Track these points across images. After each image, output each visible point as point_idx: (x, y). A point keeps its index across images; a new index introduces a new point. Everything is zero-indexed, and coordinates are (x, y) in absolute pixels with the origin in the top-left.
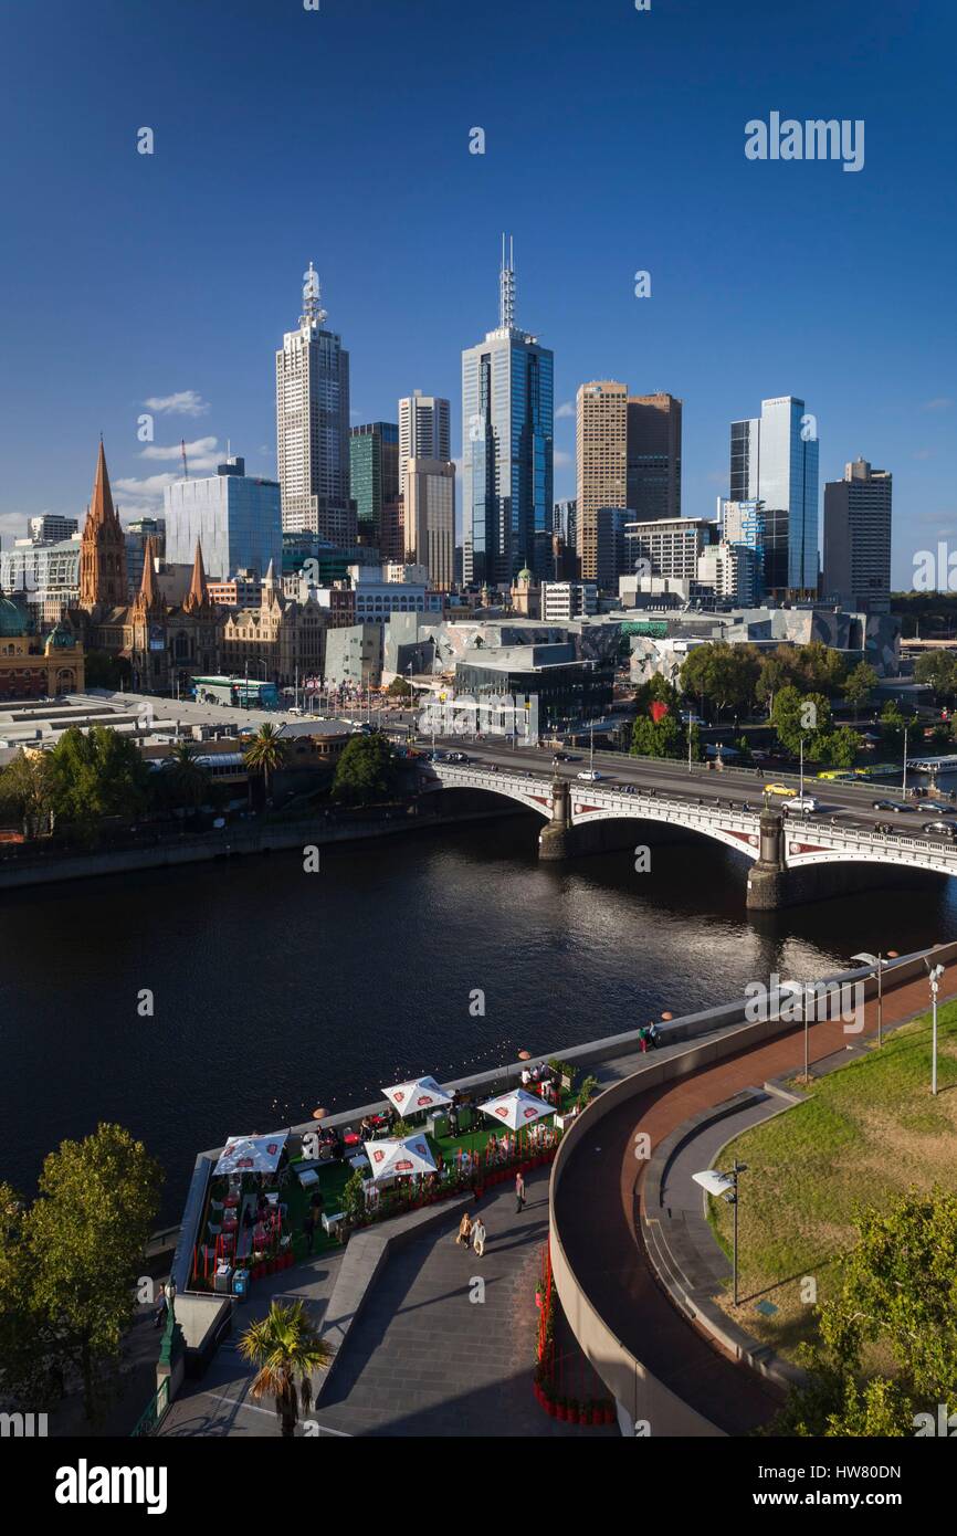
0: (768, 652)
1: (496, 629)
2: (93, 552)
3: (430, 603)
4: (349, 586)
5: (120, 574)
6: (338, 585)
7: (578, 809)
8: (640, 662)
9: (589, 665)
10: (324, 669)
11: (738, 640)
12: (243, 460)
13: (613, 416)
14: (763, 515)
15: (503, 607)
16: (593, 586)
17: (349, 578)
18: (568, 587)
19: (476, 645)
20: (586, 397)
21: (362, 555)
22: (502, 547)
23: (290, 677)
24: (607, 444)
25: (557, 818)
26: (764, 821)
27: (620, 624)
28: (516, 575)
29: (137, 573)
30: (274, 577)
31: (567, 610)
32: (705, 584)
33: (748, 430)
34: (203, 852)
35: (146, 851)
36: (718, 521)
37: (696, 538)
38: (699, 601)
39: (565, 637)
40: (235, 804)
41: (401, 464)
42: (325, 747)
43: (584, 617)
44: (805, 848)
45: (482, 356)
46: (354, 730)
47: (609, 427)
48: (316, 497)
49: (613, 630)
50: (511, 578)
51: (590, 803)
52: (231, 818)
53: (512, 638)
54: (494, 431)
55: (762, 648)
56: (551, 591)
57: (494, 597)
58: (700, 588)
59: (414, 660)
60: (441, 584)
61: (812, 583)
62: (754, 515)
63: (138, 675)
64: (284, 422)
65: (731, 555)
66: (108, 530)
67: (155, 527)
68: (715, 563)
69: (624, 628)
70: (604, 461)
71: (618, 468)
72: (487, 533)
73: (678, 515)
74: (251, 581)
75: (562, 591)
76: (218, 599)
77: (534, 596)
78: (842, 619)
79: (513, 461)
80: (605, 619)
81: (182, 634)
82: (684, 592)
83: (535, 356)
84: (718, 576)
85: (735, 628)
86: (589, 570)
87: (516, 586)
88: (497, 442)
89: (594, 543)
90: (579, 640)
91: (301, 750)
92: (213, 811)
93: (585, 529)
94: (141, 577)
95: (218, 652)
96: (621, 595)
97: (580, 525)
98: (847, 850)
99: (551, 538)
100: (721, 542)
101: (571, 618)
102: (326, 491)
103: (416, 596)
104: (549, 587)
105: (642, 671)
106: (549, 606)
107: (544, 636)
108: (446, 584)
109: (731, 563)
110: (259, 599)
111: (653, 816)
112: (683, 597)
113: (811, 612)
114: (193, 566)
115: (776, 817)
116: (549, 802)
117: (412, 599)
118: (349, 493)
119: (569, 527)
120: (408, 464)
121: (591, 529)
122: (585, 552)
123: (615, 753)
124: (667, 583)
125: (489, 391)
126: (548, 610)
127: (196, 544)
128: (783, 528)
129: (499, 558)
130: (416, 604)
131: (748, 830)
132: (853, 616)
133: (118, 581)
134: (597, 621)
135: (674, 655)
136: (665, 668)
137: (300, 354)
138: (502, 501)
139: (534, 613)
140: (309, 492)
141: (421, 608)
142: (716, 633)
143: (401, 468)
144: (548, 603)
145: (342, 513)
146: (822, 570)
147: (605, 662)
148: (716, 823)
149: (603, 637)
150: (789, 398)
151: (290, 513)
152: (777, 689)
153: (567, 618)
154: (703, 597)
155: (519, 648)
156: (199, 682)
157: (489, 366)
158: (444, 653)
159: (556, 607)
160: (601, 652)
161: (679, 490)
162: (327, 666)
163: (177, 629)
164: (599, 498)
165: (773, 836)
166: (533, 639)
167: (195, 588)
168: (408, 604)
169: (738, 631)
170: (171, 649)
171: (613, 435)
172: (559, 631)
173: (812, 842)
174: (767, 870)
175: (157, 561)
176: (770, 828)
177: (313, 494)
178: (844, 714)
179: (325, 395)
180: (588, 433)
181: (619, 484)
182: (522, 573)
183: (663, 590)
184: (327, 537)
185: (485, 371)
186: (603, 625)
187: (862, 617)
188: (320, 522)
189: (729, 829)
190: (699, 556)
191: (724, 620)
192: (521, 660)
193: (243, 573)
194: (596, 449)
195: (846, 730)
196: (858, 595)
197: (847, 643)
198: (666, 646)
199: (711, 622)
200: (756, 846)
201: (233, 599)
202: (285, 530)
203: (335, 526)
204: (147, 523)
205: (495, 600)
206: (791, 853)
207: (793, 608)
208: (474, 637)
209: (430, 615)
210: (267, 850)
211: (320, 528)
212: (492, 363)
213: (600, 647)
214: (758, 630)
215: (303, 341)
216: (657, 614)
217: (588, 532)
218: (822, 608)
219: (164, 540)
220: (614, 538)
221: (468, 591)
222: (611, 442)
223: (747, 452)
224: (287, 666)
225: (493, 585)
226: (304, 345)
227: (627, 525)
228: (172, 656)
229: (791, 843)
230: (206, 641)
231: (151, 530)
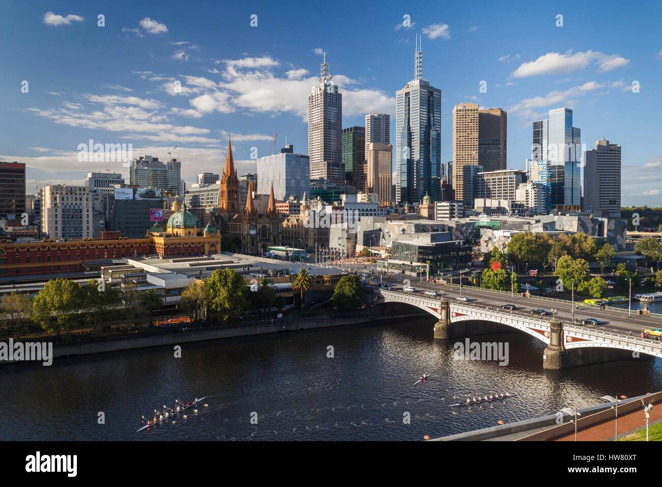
0: (554, 237)
1: (412, 224)
2: (225, 189)
3: (380, 212)
4: (341, 204)
5: (237, 199)
6: (336, 203)
7: (454, 315)
8: (486, 241)
9: (459, 243)
10: (329, 243)
11: (538, 231)
12: (292, 146)
13: (471, 120)
14: (550, 168)
15: (416, 214)
16: (461, 204)
17: (341, 200)
18: (448, 204)
19: (402, 232)
20: (457, 111)
21: (347, 189)
22: (415, 185)
23: (313, 248)
24: (468, 134)
25: (443, 319)
26: (553, 325)
27: (475, 222)
28: (422, 198)
29: (244, 199)
30: (306, 200)
31: (448, 216)
32: (519, 203)
33: (542, 125)
34: (273, 329)
35: (247, 328)
36: (527, 171)
37: (514, 179)
38: (516, 211)
39: (447, 229)
40: (287, 307)
41: (366, 146)
42: (329, 280)
43: (456, 219)
44: (574, 339)
45: (406, 93)
46: (343, 273)
47: (469, 126)
48: (326, 162)
49: (472, 226)
50: (419, 199)
51: (460, 312)
52: (285, 313)
53: (420, 229)
54: (411, 129)
55: (551, 236)
56: (439, 206)
57: (411, 209)
58: (517, 205)
59: (372, 239)
60: (385, 203)
61: (577, 202)
62: (546, 168)
63: (244, 246)
64: (311, 128)
65: (534, 188)
66: (232, 179)
67: (253, 177)
68: (525, 192)
69: (477, 225)
70: (467, 142)
71: (474, 145)
72: (408, 178)
73: (505, 168)
74: (295, 202)
75: (445, 206)
76: (280, 210)
77: (431, 208)
78: (594, 221)
79: (421, 143)
80: (467, 220)
81: (264, 227)
82: (508, 207)
83: (432, 92)
84: (527, 199)
85: (536, 225)
86: (459, 196)
87: (422, 204)
88: (412, 134)
89: (462, 182)
90: (454, 230)
91: (318, 282)
92: (277, 310)
93: (457, 176)
94: (246, 200)
95: (280, 235)
96: (476, 208)
97: (454, 173)
98: (598, 341)
99: (439, 180)
100: (528, 181)
101: (450, 220)
102: (330, 159)
103: (373, 209)
104: (438, 204)
105: (487, 246)
106: (438, 214)
107: (436, 228)
108: (388, 203)
109: (533, 192)
110: (299, 210)
111: (493, 320)
112: (508, 209)
113: (577, 217)
114: (269, 195)
115: (559, 322)
116: (439, 311)
117: (371, 210)
118: (341, 160)
119: (449, 175)
120: (369, 146)
121: (460, 176)
122: (457, 187)
123: (473, 287)
124: (499, 202)
125: (409, 110)
126: (438, 216)
127: (271, 185)
128: (561, 174)
129: (413, 190)
130: (373, 212)
131: (543, 329)
132: (600, 219)
133: (236, 202)
134: (463, 221)
135: (503, 238)
136: (499, 245)
137: (319, 96)
138: (415, 163)
139: (431, 217)
140: (323, 160)
141: (375, 215)
142: (526, 227)
143: (366, 148)
144: (438, 212)
145: (338, 169)
146: (583, 196)
147: (467, 241)
148: (526, 325)
149: (466, 229)
150: (564, 108)
151: (314, 170)
152: (559, 256)
153: (448, 219)
154: (519, 209)
155: (424, 234)
156: (272, 249)
157: (409, 98)
158: (387, 236)
159: (442, 214)
160: (465, 236)
161: (506, 156)
162: (330, 242)
163: (262, 225)
164: (464, 161)
165: (557, 332)
166: (431, 230)
167: (270, 206)
168: (369, 212)
169: (538, 226)
170: (259, 234)
171: (471, 129)
172: (444, 226)
173: (579, 336)
174: (554, 350)
175: (253, 193)
176: (555, 328)
177: (324, 161)
178: (596, 270)
179: (330, 114)
180: (459, 128)
181: (475, 154)
182: (426, 197)
183: (498, 206)
184: (331, 181)
185: (407, 100)
186: (466, 223)
187: (605, 220)
188: (328, 174)
189: (534, 328)
190: (517, 188)
191: (530, 221)
192: (425, 240)
193: (292, 198)
194: (463, 136)
195: (599, 279)
196: (603, 208)
197: (597, 233)
198: (499, 234)
199: (523, 222)
200: (548, 337)
201: (287, 210)
202: (312, 178)
203: (335, 176)
204: (249, 176)
205: (412, 211)
206: (567, 342)
207: (568, 215)
208: (401, 228)
209: (380, 218)
210: (302, 329)
211: (328, 177)
212: (411, 96)
213: (465, 234)
214: (548, 226)
215: (320, 90)
216: (494, 217)
217: (458, 177)
218: (583, 215)
219: (257, 184)
220: (472, 180)
221: (398, 206)
222: (470, 133)
223: (542, 136)
224: (312, 242)
225: (410, 203)
226: (321, 92)
227: (478, 173)
228: (259, 237)
229: (567, 336)
230: (275, 230)
231: (251, 179)
